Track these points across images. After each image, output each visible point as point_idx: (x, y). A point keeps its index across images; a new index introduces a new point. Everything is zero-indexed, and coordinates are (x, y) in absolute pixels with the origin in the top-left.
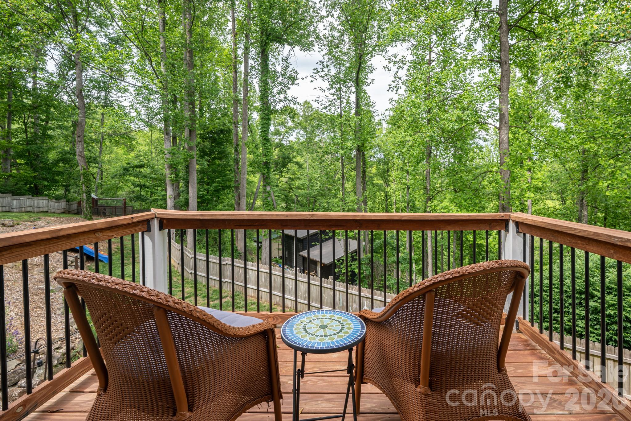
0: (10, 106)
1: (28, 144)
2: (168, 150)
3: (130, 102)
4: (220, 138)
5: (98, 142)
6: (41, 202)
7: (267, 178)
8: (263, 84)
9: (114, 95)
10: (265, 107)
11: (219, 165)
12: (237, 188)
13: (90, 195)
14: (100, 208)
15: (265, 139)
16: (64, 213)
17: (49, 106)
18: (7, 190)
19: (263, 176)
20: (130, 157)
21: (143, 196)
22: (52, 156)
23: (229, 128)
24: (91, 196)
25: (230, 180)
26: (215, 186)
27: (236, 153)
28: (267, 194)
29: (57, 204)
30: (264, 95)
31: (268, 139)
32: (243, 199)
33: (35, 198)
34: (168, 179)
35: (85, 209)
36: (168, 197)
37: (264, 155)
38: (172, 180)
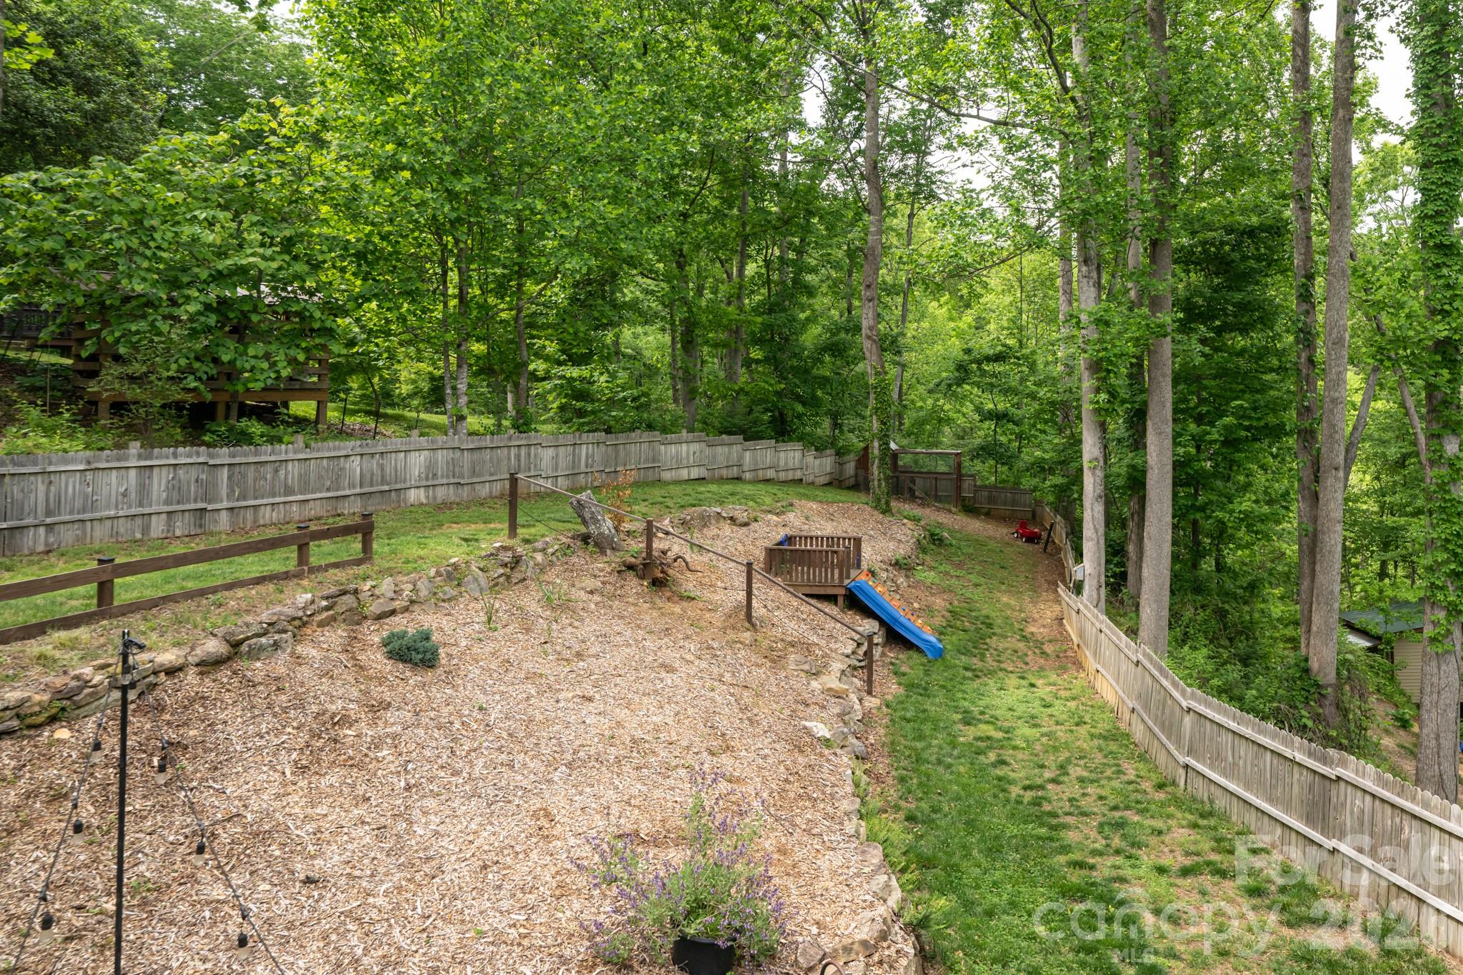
0: (744, 225)
1: (770, 311)
2: (1090, 313)
3: (991, 176)
4: (1245, 258)
5: (898, 294)
6: (791, 456)
7: (1446, 403)
8: (1428, 29)
9: (937, 158)
10: (1439, 117)
11: (1242, 353)
12: (1308, 435)
13: (887, 444)
14: (902, 476)
15: (1440, 246)
16: (829, 484)
17: (810, 213)
18: (734, 425)
19: (1430, 397)
20: (961, 325)
21: (1001, 445)
22: (812, 336)
23: (1278, 217)
24: (889, 448)
25: (1276, 407)
26: (1226, 427)
27: (1305, 307)
28: (1444, 471)
29: (818, 462)
30: (1434, 69)
31: (1451, 246)
32: (1330, 481)
33: (781, 446)
34: (1087, 407)
35: (876, 483)
36: (1086, 465)
37: (1433, 312)
38: (1097, 411)
